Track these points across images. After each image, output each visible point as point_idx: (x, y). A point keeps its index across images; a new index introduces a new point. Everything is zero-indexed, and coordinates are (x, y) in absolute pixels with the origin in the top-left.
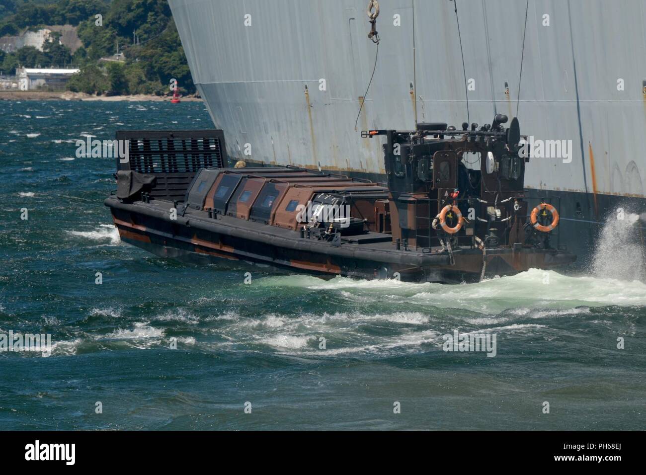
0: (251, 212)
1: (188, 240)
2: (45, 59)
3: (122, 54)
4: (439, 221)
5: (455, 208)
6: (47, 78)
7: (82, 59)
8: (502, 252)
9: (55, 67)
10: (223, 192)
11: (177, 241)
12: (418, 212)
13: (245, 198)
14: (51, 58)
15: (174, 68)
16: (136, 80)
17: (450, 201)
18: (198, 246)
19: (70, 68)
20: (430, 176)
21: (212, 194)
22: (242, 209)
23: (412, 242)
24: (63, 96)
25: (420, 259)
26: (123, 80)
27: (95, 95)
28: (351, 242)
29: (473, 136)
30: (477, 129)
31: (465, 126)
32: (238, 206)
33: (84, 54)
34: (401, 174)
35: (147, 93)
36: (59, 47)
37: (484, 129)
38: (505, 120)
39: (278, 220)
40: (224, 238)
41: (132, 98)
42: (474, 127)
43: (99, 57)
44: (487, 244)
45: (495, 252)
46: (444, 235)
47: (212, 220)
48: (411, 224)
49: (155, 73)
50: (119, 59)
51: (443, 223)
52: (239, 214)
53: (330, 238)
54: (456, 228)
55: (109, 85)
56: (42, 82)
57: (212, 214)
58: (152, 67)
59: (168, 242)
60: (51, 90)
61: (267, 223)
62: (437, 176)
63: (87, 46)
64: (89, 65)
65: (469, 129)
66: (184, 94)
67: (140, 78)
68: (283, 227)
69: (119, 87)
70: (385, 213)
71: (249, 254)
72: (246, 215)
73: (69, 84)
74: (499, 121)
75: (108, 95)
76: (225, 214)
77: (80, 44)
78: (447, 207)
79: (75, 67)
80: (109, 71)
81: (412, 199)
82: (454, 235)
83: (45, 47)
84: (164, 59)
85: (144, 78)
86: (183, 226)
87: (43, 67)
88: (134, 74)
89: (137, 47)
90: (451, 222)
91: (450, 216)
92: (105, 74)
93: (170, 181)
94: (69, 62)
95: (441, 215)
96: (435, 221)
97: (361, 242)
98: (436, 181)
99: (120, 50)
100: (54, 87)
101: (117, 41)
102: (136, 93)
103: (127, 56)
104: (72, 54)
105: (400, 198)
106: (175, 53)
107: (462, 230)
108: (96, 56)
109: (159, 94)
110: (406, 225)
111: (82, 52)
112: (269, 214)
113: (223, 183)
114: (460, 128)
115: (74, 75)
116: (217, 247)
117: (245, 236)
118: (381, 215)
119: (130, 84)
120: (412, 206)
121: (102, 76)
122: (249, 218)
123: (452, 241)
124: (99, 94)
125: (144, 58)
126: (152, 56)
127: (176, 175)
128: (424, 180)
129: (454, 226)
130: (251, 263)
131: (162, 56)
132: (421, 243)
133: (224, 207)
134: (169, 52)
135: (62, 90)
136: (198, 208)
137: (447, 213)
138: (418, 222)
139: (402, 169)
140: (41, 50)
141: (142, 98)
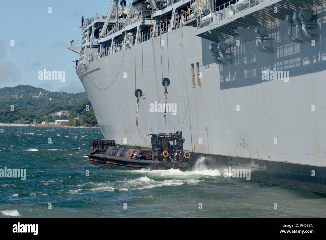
0: (120, 155)
1: (105, 162)
2: (61, 118)
3: (78, 117)
4: (163, 154)
5: (167, 151)
6: (62, 122)
7: (69, 118)
8: (177, 162)
9: (63, 120)
10: (114, 151)
11: (103, 162)
12: (158, 152)
13: (119, 152)
14: (62, 118)
15: (90, 120)
16: (81, 123)
17: (166, 150)
18: (108, 163)
19: (67, 120)
20: (161, 144)
21: (112, 151)
22: (118, 155)
23: (157, 159)
24: (65, 126)
25: (158, 163)
26: (79, 123)
27: (72, 126)
28: (143, 160)
29: (172, 136)
30: (173, 134)
31: (170, 134)
32: (117, 154)
33: (70, 117)
34: (155, 144)
35: (84, 126)
36: (64, 116)
37: (174, 134)
38: (179, 132)
39: (126, 157)
40: (114, 161)
41: (81, 127)
42: (172, 134)
43: (73, 118)
44: (174, 160)
45: (176, 162)
46: (164, 157)
47: (111, 157)
48: (156, 155)
49: (86, 122)
50: (78, 118)
51: (164, 155)
52: (117, 156)
53: (138, 159)
54: (167, 156)
55: (75, 124)
56: (61, 123)
57: (111, 155)
58: (85, 120)
59: (101, 163)
60: (62, 125)
61: (124, 157)
62: (163, 144)
63: (70, 115)
64: (71, 119)
65: (171, 134)
66: (92, 126)
67: (82, 123)
68: (128, 158)
69: (78, 125)
70: (151, 155)
71: (119, 164)
72: (119, 156)
73: (67, 124)
74: (177, 132)
75: (75, 126)
76: (114, 156)
77: (69, 115)
78: (165, 151)
79: (68, 120)
80: (76, 121)
81: (157, 149)
82: (166, 157)
83: (61, 115)
84: (88, 118)
85: (83, 123)
86: (104, 158)
87: (61, 120)
88: (81, 121)
89: (82, 115)
90: (166, 154)
91: (166, 153)
92: (75, 122)
93: (102, 151)
94: (66, 119)
95: (163, 153)
96: (162, 154)
97: (145, 160)
98: (163, 146)
99: (78, 116)
100: (63, 124)
101: (77, 114)
102: (82, 126)
103: (80, 118)
104: (67, 117)
105: (154, 149)
106: (91, 117)
107: (168, 157)
108: (73, 117)
109: (87, 126)
110: (155, 155)
111: (69, 117)
112: (124, 155)
113: (114, 149)
114: (169, 134)
115: (68, 122)
116: (112, 163)
117: (118, 160)
118: (150, 155)
119: (80, 124)
120: (157, 151)
121: (74, 122)
122: (120, 156)
123: (166, 159)
124: (73, 126)
125: (83, 118)
126: (85, 118)
127: (104, 150)
128: (160, 145)
129: (166, 155)
130: (119, 166)
131: (87, 118)
132: (159, 159)
133: (114, 154)
134: (89, 117)
135: (65, 125)
136: (108, 155)
137: (165, 152)
138: (158, 154)
139: (155, 143)
140: (60, 116)
141: (83, 127)
